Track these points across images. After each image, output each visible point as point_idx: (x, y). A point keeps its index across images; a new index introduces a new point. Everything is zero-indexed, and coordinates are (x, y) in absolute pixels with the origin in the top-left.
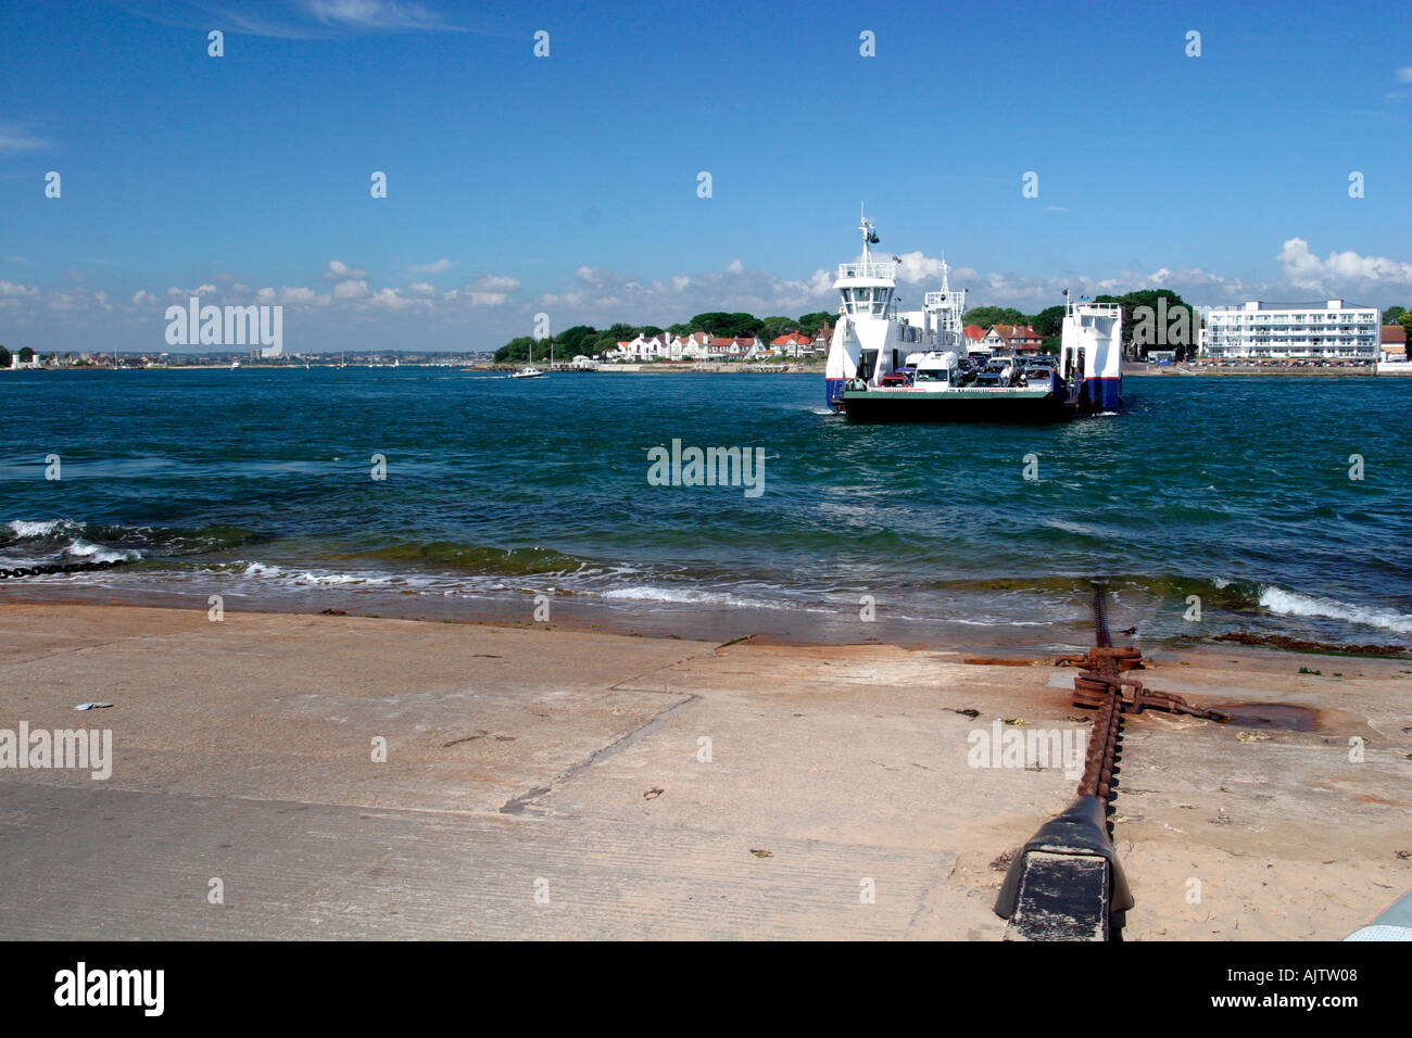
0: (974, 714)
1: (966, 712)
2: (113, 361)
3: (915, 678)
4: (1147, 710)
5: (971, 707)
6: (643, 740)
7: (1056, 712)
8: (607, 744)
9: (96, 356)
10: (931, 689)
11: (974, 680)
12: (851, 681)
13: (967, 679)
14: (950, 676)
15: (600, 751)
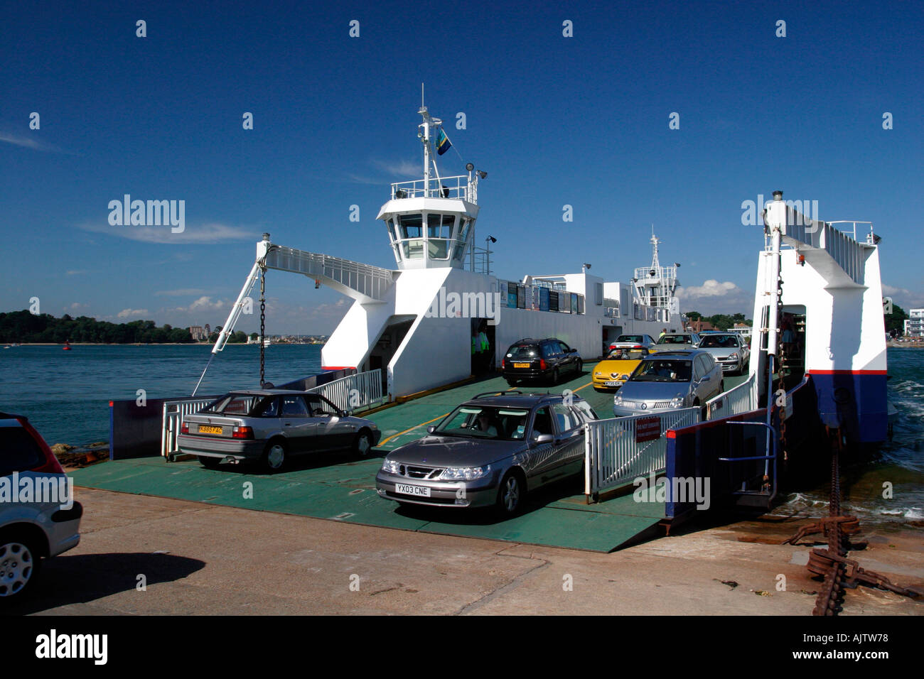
0: (734, 585)
1: (729, 583)
2: (296, 340)
3: (700, 552)
4: (861, 587)
5: (732, 579)
6: (501, 597)
7: (794, 585)
8: (475, 599)
9: (289, 338)
10: (708, 562)
11: (740, 556)
12: (656, 553)
13: (735, 555)
14: (724, 552)
15: (469, 604)
